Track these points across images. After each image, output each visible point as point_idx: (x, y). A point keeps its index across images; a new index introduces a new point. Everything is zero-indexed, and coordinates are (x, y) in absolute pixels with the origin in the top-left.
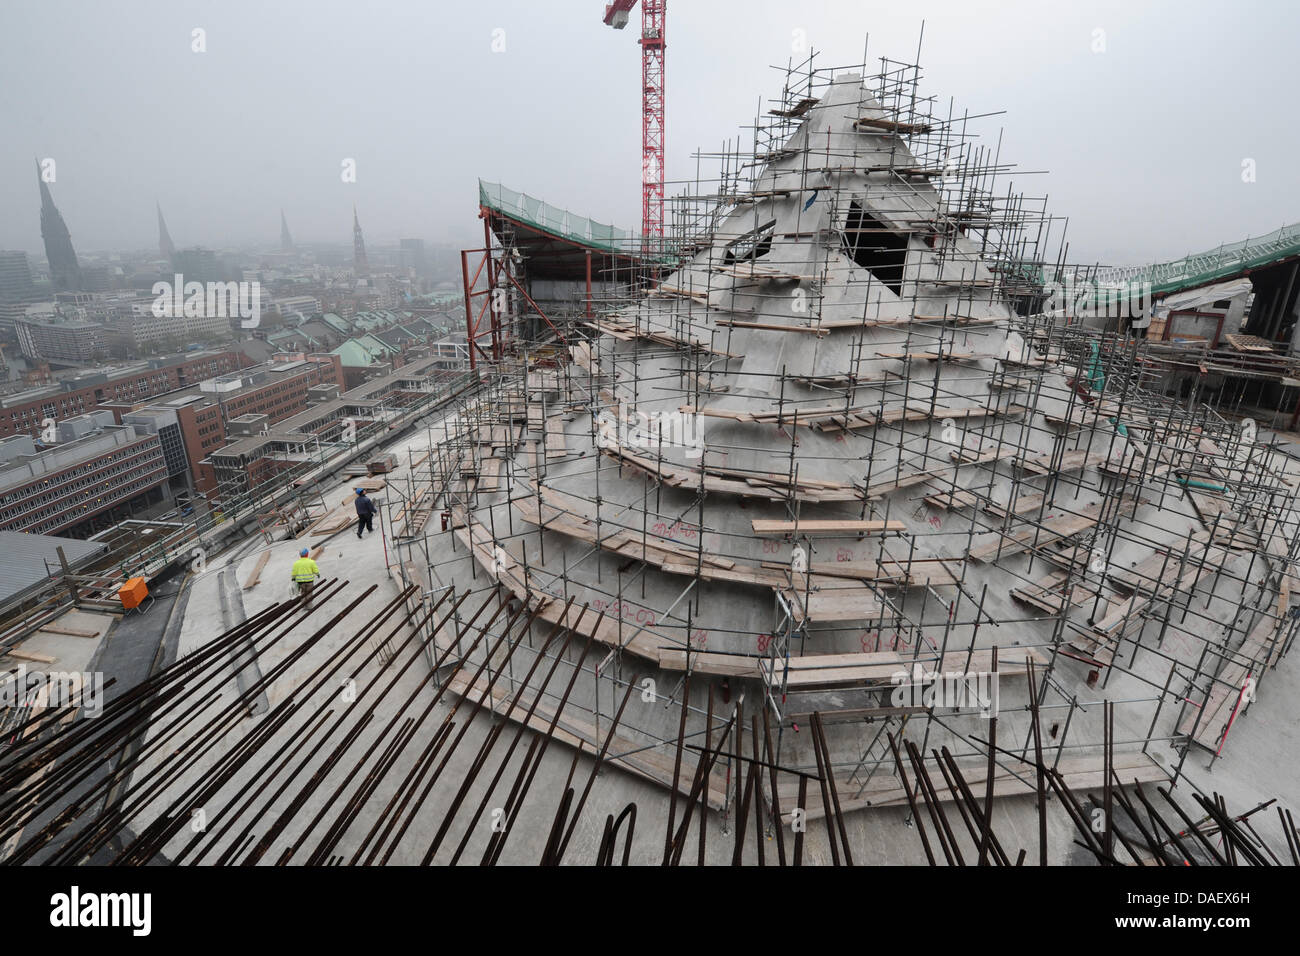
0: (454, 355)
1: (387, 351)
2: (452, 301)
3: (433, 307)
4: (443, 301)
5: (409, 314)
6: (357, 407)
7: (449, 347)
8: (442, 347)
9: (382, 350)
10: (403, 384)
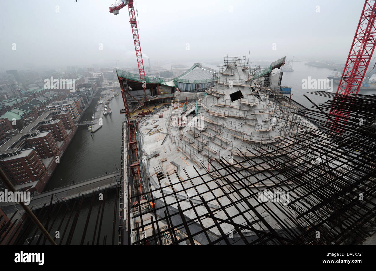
0: (56, 109)
1: (26, 112)
2: (42, 91)
3: (35, 94)
4: (38, 91)
5: (26, 98)
6: (30, 135)
7: (53, 107)
8: (50, 108)
9: (24, 113)
10: (43, 123)
